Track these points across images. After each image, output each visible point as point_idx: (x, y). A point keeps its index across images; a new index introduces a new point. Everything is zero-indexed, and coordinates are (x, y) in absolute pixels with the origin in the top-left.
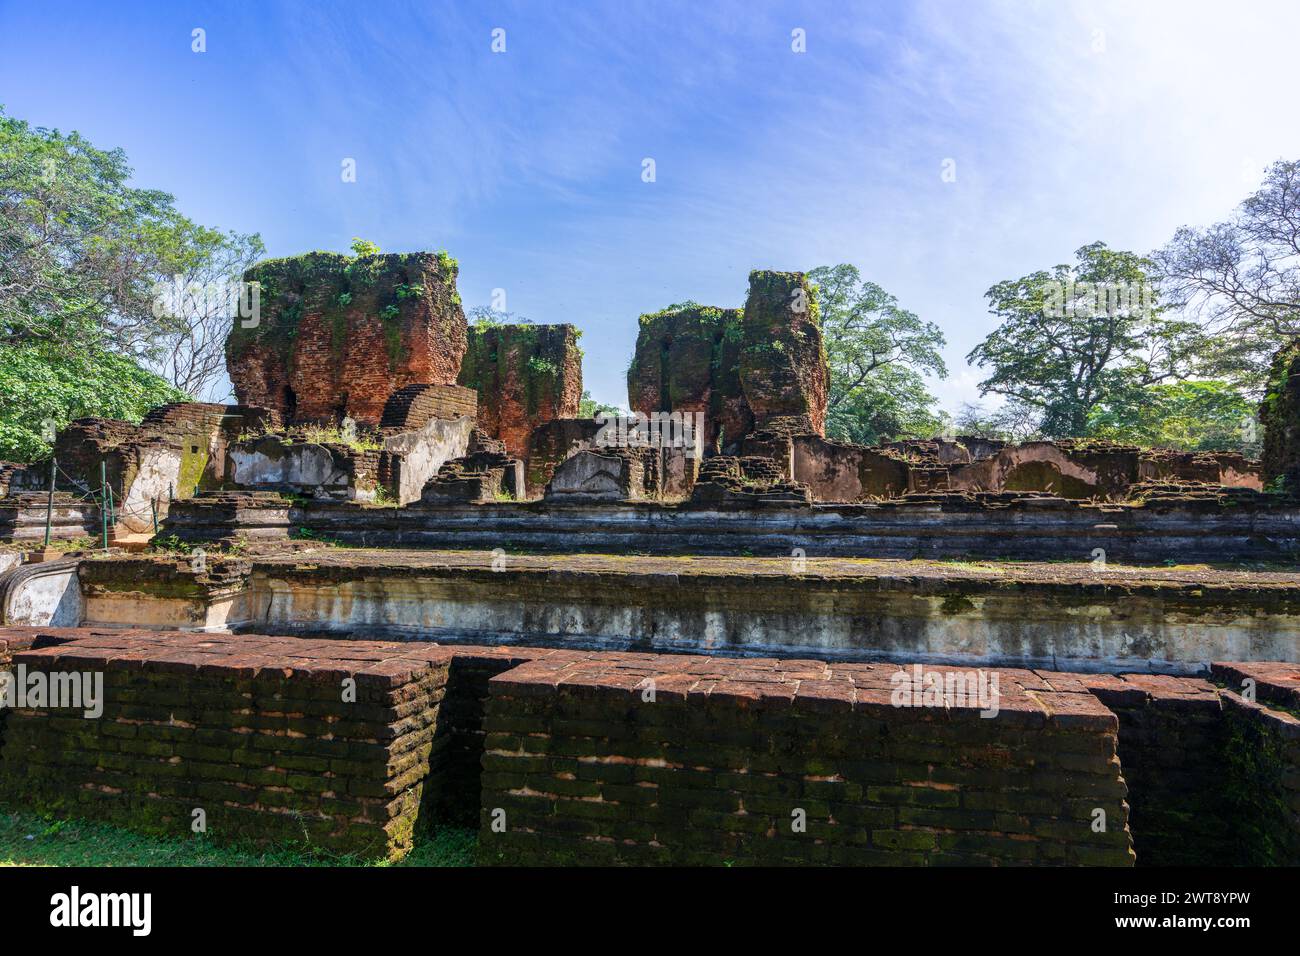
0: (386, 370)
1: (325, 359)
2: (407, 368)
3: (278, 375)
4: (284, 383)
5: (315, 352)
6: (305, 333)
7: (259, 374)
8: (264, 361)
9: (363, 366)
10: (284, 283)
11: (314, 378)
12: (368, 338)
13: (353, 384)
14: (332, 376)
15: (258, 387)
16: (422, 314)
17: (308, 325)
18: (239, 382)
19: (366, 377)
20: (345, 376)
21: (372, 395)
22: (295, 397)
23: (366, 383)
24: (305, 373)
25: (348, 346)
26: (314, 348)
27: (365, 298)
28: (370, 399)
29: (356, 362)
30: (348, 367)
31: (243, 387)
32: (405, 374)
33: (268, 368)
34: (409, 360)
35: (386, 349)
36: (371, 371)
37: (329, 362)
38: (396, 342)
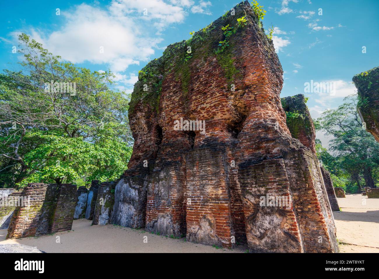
0: (224, 90)
1: (178, 98)
2: (243, 83)
3: (152, 120)
4: (156, 124)
5: (172, 96)
6: (166, 87)
7: (143, 121)
8: (145, 113)
9: (205, 93)
10: (156, 70)
11: (172, 114)
12: (206, 72)
13: (199, 109)
14: (184, 109)
15: (143, 130)
16: (249, 37)
17: (167, 82)
18: (134, 129)
19: (208, 100)
20: (193, 105)
21: (214, 114)
22: (162, 130)
23: (208, 105)
24: (166, 111)
25: (192, 83)
26: (171, 94)
27: (201, 49)
28: (213, 118)
29: (199, 92)
30: (194, 97)
31: (136, 131)
32: (243, 89)
33: (148, 117)
34: (245, 75)
35: (223, 74)
36: (212, 95)
37: (181, 99)
38: (230, 66)
